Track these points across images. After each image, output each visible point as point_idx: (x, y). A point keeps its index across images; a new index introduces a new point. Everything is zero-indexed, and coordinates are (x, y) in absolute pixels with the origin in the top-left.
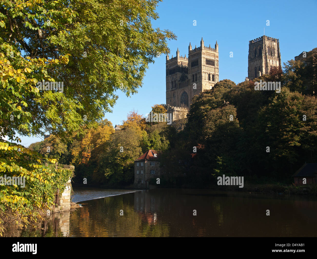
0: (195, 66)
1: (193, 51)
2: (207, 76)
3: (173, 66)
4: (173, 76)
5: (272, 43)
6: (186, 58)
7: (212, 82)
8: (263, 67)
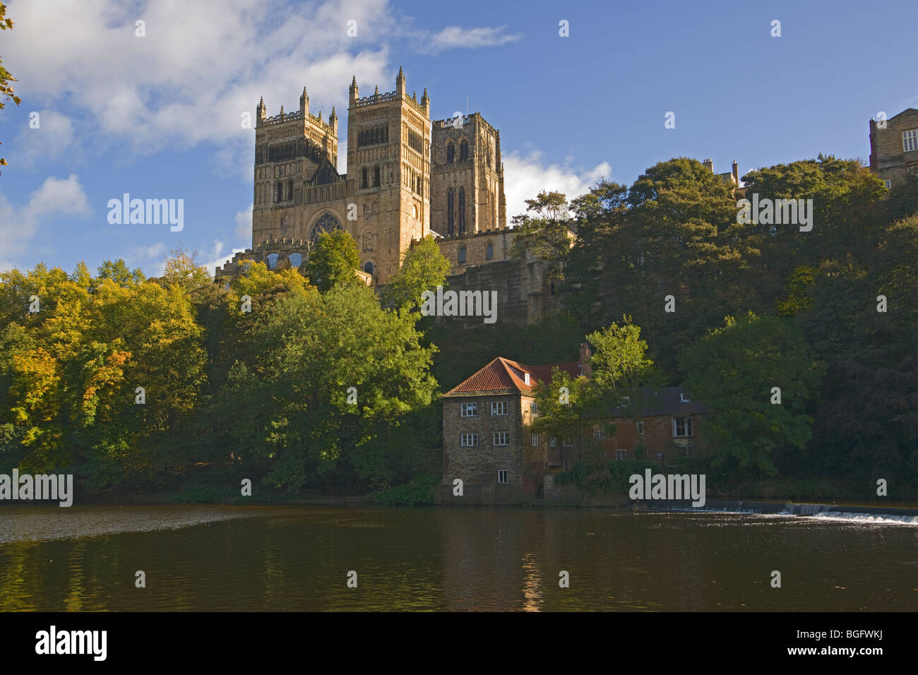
0: (373, 144)
1: (367, 102)
2: (410, 176)
3: (284, 138)
4: (283, 167)
5: (489, 135)
7: (417, 197)
8: (476, 191)
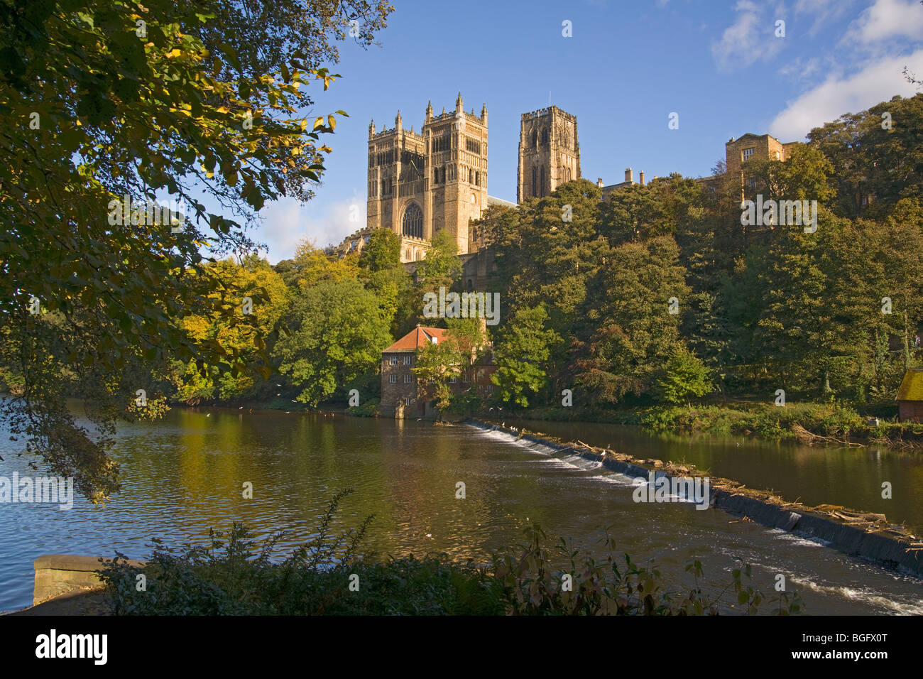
0: (441, 151)
1: (438, 120)
2: (467, 173)
3: (385, 148)
4: (385, 170)
5: (566, 121)
6: (413, 133)
7: (476, 187)
8: (552, 168)
